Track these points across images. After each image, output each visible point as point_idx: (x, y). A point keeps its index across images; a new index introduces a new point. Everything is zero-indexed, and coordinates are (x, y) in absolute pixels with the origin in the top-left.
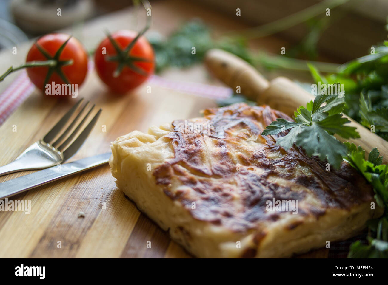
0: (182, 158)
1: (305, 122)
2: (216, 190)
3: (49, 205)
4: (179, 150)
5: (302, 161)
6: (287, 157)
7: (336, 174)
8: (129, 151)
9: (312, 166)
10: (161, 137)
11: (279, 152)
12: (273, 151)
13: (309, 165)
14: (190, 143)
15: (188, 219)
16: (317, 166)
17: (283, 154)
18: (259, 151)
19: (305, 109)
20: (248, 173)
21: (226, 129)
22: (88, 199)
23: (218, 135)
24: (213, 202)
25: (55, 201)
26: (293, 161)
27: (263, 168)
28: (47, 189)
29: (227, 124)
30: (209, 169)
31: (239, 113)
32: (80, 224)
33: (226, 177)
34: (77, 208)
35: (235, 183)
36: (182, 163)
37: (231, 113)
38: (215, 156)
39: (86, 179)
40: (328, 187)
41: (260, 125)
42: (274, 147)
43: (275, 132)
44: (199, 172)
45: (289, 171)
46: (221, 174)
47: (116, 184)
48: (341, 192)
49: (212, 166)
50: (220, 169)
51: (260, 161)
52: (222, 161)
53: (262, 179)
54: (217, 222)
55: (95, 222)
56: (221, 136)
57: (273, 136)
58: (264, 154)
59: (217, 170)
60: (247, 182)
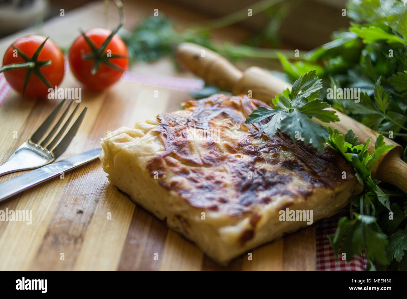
0: (172, 150)
1: (284, 109)
2: (208, 178)
3: (47, 203)
4: (168, 143)
5: (284, 146)
6: (270, 143)
7: (317, 156)
8: (122, 146)
9: (295, 150)
10: (149, 131)
11: (262, 139)
12: (256, 138)
13: (292, 150)
14: (178, 135)
15: (185, 208)
16: (299, 149)
17: (265, 141)
18: (243, 139)
19: (283, 96)
20: (236, 160)
21: (209, 120)
22: (83, 195)
23: (203, 126)
24: (207, 190)
25: (52, 199)
26: (276, 146)
27: (249, 155)
28: (42, 187)
29: (209, 115)
30: (199, 159)
31: (220, 104)
32: (80, 219)
33: (216, 165)
34: (74, 204)
35: (225, 170)
36: (173, 155)
37: (212, 104)
38: (203, 146)
39: (78, 176)
40: (312, 169)
41: (240, 114)
42: (256, 135)
43: (258, 120)
44: (190, 163)
45: (274, 156)
46: (211, 163)
47: (108, 179)
48: (324, 173)
49: (202, 156)
50: (210, 158)
51: (246, 148)
52: (211, 151)
53: (250, 165)
54: (214, 208)
55: (94, 216)
56: (206, 127)
57: (255, 124)
58: (248, 141)
59: (207, 159)
60: (237, 169)
